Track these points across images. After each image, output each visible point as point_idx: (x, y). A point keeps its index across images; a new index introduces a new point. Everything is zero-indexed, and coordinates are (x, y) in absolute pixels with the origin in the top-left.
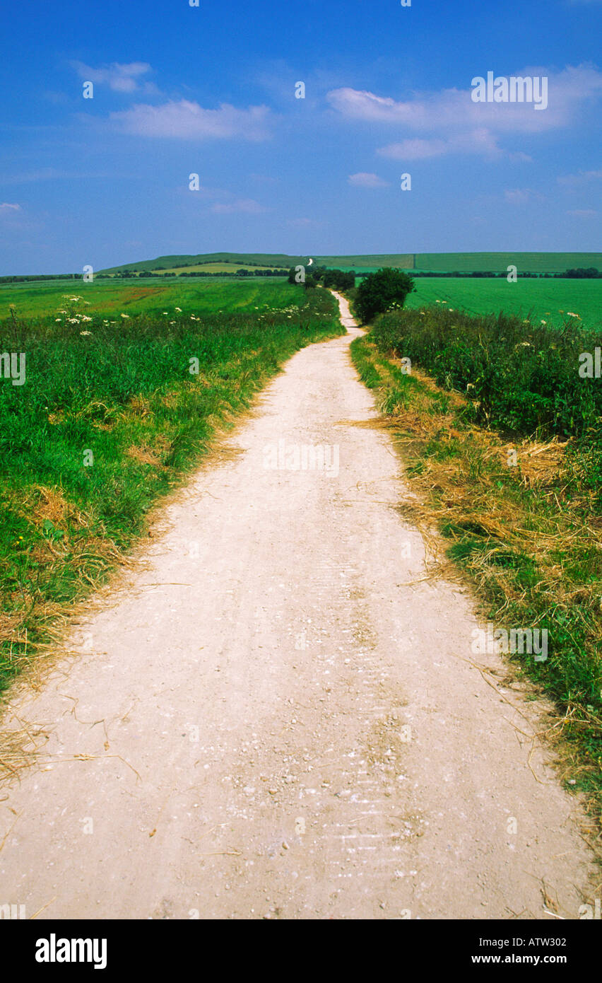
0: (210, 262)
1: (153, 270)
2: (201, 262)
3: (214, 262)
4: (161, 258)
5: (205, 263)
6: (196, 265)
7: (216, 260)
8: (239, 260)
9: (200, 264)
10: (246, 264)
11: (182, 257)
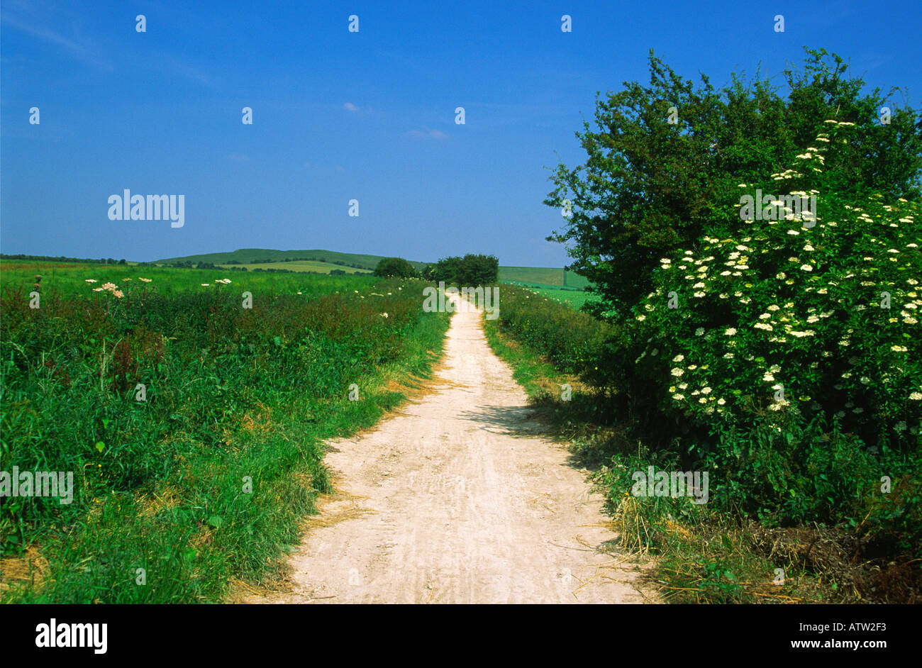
0: (301, 259)
1: (224, 264)
2: (289, 258)
3: (306, 260)
4: (241, 250)
5: (294, 260)
6: (282, 261)
7: (308, 258)
8: (340, 259)
9: (287, 260)
10: (348, 266)
11: (268, 252)
